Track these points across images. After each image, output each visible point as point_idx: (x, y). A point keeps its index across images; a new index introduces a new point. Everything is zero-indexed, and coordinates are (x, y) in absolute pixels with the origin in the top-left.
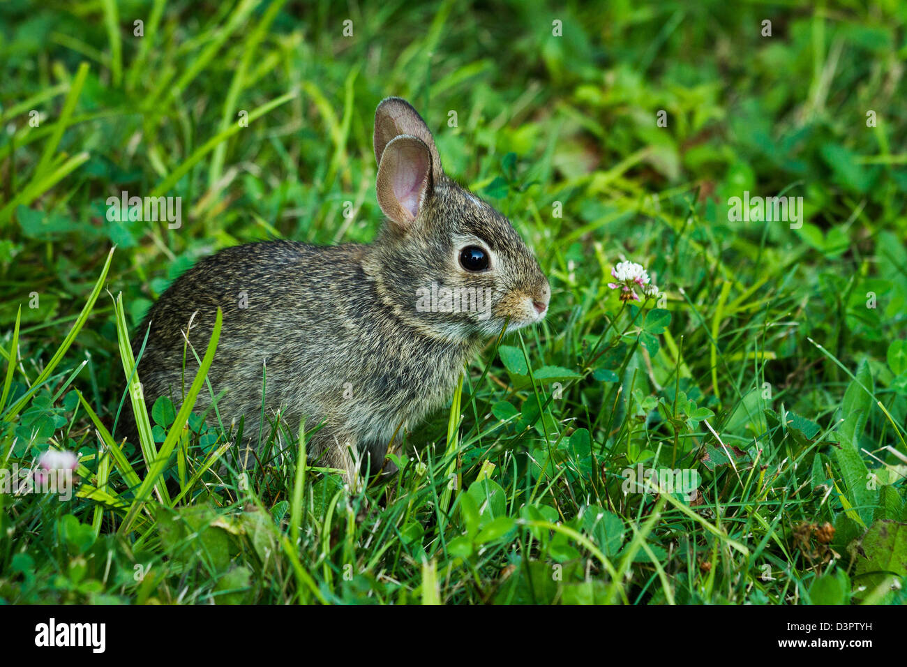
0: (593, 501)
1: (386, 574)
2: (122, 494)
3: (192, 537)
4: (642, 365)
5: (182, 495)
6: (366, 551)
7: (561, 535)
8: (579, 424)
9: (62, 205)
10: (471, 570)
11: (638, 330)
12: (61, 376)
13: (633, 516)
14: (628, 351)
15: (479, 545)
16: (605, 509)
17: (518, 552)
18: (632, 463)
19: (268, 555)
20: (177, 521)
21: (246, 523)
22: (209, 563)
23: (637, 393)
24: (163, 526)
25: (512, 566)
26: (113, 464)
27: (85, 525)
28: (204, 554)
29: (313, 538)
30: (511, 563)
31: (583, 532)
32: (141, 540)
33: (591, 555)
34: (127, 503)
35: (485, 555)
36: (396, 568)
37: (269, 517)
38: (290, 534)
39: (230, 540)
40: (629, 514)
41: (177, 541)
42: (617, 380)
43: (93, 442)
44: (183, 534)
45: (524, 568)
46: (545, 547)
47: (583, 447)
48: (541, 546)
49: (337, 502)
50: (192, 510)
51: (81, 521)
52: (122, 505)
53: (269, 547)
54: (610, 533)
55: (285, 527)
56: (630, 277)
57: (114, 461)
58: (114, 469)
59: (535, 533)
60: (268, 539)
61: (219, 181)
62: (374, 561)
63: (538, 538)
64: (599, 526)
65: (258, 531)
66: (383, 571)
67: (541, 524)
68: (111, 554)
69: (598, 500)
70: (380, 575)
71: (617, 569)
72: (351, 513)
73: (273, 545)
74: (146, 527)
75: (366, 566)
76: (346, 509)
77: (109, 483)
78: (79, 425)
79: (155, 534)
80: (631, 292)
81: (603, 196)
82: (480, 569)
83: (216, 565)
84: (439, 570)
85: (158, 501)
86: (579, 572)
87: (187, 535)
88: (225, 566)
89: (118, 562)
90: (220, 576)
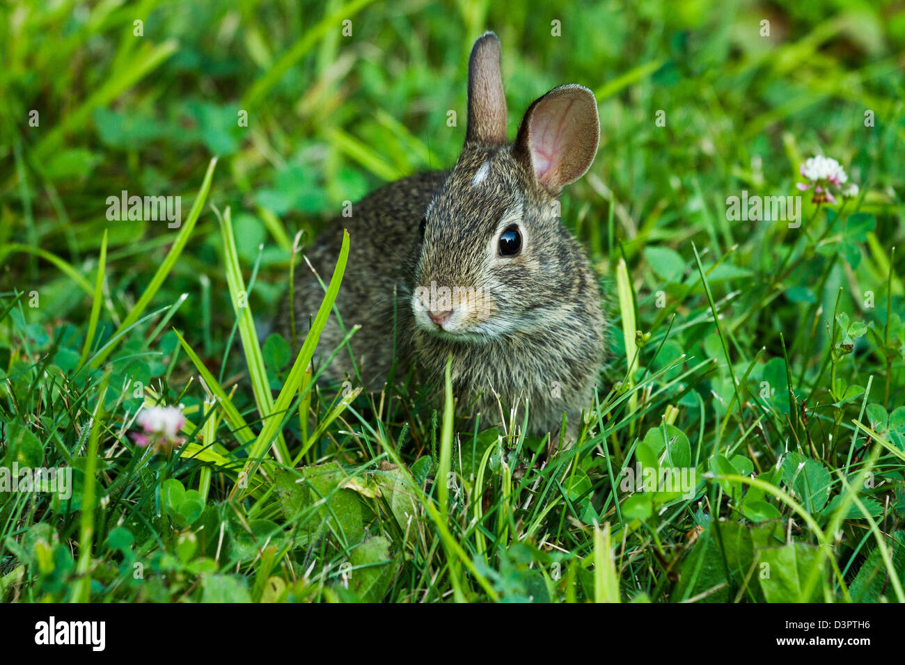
0: (792, 447)
1: (548, 541)
2: (233, 452)
3: (318, 503)
4: (845, 282)
5: (304, 451)
6: (526, 513)
7: (757, 490)
8: (773, 353)
9: (147, 105)
10: (650, 533)
11: (838, 238)
12: (155, 315)
13: (841, 464)
14: (827, 265)
15: (659, 503)
16: (808, 457)
17: (706, 510)
18: (838, 401)
19: (409, 522)
20: (300, 485)
21: (382, 484)
22: (339, 533)
23: (843, 318)
24: (284, 490)
25: (699, 527)
26: (221, 417)
27: (191, 491)
28: (334, 522)
29: (462, 500)
30: (697, 524)
31: (782, 485)
32: (256, 506)
33: (793, 512)
34: (240, 463)
35: (666, 515)
36: (562, 532)
37: (409, 477)
38: (435, 496)
39: (363, 504)
40: (835, 461)
41: (302, 508)
42: (815, 299)
43: (197, 392)
44: (307, 500)
45: (714, 529)
46: (737, 504)
47: (779, 379)
48: (733, 504)
49: (490, 456)
50: (318, 470)
51: (186, 485)
52: (233, 465)
53: (411, 512)
54: (814, 485)
55: (429, 487)
56: (823, 176)
57: (222, 413)
58: (222, 422)
59: (726, 488)
60: (409, 502)
61: (332, 69)
62: (535, 526)
63: (729, 494)
64: (800, 477)
65: (396, 493)
66: (546, 536)
67: (732, 477)
68: (224, 526)
69: (799, 447)
70: (543, 542)
71: (824, 528)
72: (507, 470)
73: (415, 510)
74: (263, 492)
75: (525, 531)
76: (500, 465)
77: (217, 440)
78: (178, 371)
79: (273, 498)
80: (824, 194)
81: (790, 76)
82: (661, 531)
83: (347, 534)
84: (612, 533)
85: (275, 459)
86: (779, 534)
87: (313, 502)
88: (358, 536)
89: (232, 535)
90: (352, 548)
